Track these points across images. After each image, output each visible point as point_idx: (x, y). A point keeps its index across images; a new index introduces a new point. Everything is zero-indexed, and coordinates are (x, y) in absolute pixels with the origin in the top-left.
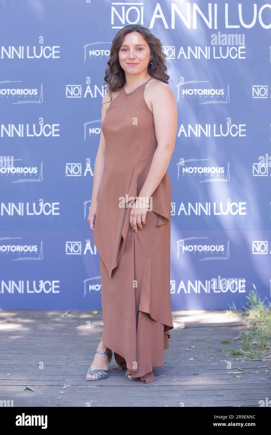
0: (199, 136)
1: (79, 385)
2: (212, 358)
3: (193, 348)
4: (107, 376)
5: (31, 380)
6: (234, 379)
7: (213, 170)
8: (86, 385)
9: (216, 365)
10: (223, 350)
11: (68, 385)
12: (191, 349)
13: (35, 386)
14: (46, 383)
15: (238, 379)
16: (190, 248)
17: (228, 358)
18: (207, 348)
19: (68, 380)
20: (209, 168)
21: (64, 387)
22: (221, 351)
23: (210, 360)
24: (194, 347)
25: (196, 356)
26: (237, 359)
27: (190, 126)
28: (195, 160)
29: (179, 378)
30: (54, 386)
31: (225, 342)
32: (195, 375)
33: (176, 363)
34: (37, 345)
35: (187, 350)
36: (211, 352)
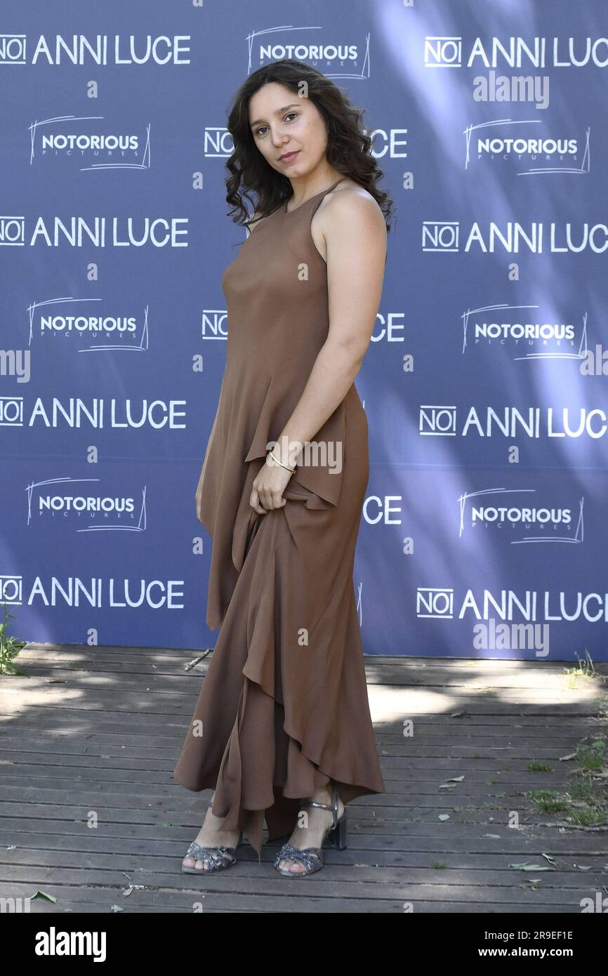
0: (516, 250)
1: (162, 887)
2: (491, 819)
3: (459, 782)
4: (234, 863)
5: (58, 867)
6: (524, 886)
7: (547, 331)
8: (178, 886)
9: (494, 840)
10: (525, 794)
11: (136, 886)
12: (454, 785)
13: (61, 884)
14: (91, 877)
15: (533, 889)
16: (491, 514)
17: (529, 819)
18: (490, 784)
19: (141, 869)
20: (537, 326)
21: (127, 892)
22: (520, 795)
23: (486, 823)
24: (460, 779)
25: (457, 809)
26: (549, 825)
27: (493, 227)
28: (505, 306)
29: (399, 875)
30: (105, 886)
31: (536, 767)
32: (437, 868)
33: (405, 828)
34: (103, 756)
35: (442, 788)
36: (497, 796)
